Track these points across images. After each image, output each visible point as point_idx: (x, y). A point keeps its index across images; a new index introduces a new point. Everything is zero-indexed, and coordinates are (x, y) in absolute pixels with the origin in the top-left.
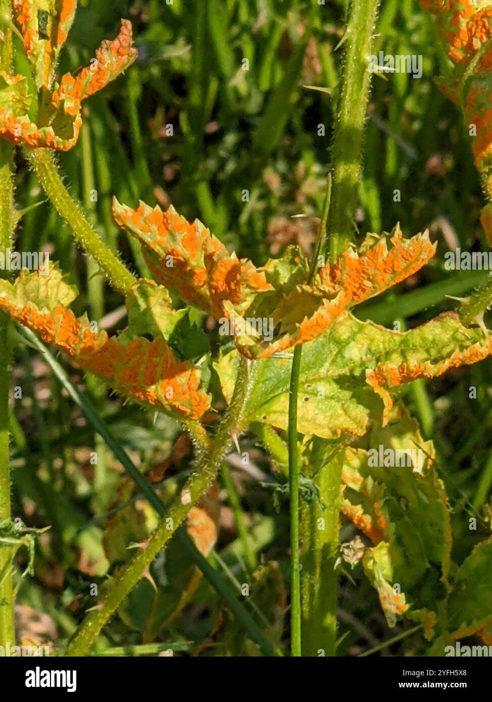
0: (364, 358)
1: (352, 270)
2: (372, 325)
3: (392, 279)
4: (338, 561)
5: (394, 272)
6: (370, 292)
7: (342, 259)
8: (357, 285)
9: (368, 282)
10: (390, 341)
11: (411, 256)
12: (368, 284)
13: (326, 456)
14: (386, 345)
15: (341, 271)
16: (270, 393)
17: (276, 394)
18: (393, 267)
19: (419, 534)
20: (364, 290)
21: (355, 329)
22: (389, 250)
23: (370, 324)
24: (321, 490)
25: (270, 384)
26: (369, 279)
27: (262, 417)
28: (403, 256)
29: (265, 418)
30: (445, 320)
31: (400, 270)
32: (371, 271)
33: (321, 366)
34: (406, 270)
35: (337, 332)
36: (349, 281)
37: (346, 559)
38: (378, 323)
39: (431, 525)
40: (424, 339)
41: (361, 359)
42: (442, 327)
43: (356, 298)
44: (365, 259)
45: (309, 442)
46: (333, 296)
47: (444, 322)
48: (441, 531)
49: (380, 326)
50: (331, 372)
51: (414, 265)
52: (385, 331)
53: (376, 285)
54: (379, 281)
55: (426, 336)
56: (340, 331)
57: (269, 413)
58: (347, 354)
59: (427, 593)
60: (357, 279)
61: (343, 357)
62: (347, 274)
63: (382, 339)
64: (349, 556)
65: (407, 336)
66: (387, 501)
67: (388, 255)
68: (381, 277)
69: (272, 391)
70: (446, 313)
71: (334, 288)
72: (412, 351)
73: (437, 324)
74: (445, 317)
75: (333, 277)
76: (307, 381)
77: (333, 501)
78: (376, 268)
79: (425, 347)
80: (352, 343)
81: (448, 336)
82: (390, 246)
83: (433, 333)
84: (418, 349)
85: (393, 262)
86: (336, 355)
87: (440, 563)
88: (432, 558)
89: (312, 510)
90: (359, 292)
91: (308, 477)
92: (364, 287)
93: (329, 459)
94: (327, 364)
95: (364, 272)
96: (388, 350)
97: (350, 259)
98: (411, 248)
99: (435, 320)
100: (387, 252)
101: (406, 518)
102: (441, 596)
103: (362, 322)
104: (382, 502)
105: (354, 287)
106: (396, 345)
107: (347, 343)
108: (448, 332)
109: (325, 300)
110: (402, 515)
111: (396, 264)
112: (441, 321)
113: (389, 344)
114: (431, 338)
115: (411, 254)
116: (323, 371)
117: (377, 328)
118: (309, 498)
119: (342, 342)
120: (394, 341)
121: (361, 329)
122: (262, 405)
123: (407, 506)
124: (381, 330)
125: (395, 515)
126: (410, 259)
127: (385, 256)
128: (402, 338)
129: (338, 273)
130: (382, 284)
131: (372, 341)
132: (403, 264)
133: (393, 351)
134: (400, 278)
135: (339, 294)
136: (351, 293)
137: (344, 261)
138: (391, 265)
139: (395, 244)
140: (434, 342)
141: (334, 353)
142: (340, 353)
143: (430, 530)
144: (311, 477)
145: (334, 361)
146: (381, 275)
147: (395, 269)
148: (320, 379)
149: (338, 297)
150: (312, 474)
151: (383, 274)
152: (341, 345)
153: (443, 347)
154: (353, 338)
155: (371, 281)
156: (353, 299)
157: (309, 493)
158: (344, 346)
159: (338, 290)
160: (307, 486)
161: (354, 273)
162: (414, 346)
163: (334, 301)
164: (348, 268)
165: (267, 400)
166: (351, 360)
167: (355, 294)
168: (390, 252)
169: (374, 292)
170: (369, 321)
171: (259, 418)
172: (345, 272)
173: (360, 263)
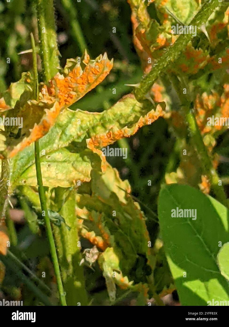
0: (79, 133)
1: (62, 87)
2: (81, 112)
3: (89, 87)
4: (83, 261)
5: (89, 83)
6: (76, 98)
7: (54, 81)
8: (67, 95)
9: (73, 92)
10: (93, 120)
11: (98, 72)
12: (74, 93)
13: (64, 197)
14: (91, 122)
15: (54, 88)
16: (25, 166)
17: (29, 165)
18: (88, 81)
19: (129, 238)
20: (72, 98)
21: (70, 116)
22: (83, 70)
23: (79, 111)
24: (65, 218)
25: (24, 161)
26: (73, 91)
27: (23, 182)
28: (93, 73)
29: (25, 182)
30: (126, 100)
31: (93, 82)
32: (74, 86)
33: (53, 142)
34: (96, 80)
35: (60, 120)
36: (61, 94)
37: (87, 259)
38: (84, 110)
39: (136, 232)
40: (115, 115)
41: (77, 134)
42: (125, 105)
43: (67, 103)
44: (69, 78)
45: (52, 191)
46: (52, 106)
47: (126, 102)
48: (142, 235)
49: (86, 112)
50: (60, 145)
51: (101, 77)
52: (89, 114)
53: (79, 93)
54: (80, 90)
55: (116, 112)
56: (61, 120)
57: (27, 179)
58: (68, 133)
59: (139, 272)
60: (66, 92)
61: (66, 135)
62: (59, 90)
63: (88, 119)
64: (88, 257)
65: (103, 114)
66: (106, 223)
67: (83, 74)
68: (81, 88)
69: (26, 164)
70: (126, 96)
71: (51, 100)
72: (109, 123)
73: (122, 103)
74: (126, 98)
75: (50, 93)
76: (47, 154)
77: (73, 223)
78: (77, 83)
79: (116, 119)
80: (70, 125)
81: (130, 110)
82: (83, 66)
83: (120, 109)
84: (113, 121)
85: (87, 78)
86: (61, 134)
87: (145, 253)
88: (139, 252)
89: (61, 231)
90: (69, 99)
91: (56, 212)
92: (71, 96)
93: (67, 199)
94: (57, 141)
95: (69, 87)
96: (93, 125)
97: (59, 80)
98: (97, 66)
99: (120, 101)
100: (82, 71)
101: (120, 230)
102: (148, 274)
103: (74, 111)
104: (103, 224)
105: (65, 96)
106: (97, 121)
107: (67, 125)
108: (130, 108)
109: (46, 110)
110: (117, 229)
111: (89, 79)
112: (124, 101)
113: (93, 122)
114: (119, 113)
115: (98, 70)
116: (55, 146)
117: (84, 113)
118: (59, 224)
119: (63, 126)
120: (96, 119)
121: (74, 115)
122: (21, 175)
123: (119, 223)
124: (87, 114)
125: (113, 230)
126: (98, 73)
127: (81, 74)
128: (101, 116)
129: (53, 90)
130: (82, 92)
131: (82, 121)
132: (94, 78)
133: (97, 126)
134: (93, 86)
135: (55, 104)
136: (63, 101)
137: (56, 81)
138: (86, 79)
139: (86, 64)
140: (121, 115)
141: (60, 133)
142: (63, 132)
143: (135, 235)
144: (58, 212)
145: (61, 138)
146: (81, 86)
147: (89, 82)
148: (55, 151)
149: (54, 106)
150: (57, 210)
151: (82, 85)
152: (63, 128)
153: (128, 118)
154: (69, 122)
155: (75, 92)
156: (65, 104)
157: (59, 221)
158: (65, 128)
159: (54, 101)
160: (57, 217)
161: (63, 89)
162: (109, 120)
163: (52, 109)
164: (58, 86)
165: (24, 171)
166: (71, 136)
167: (66, 101)
168: (84, 71)
169: (78, 98)
170: (78, 110)
171: (22, 183)
172: (57, 89)
173: (66, 82)
